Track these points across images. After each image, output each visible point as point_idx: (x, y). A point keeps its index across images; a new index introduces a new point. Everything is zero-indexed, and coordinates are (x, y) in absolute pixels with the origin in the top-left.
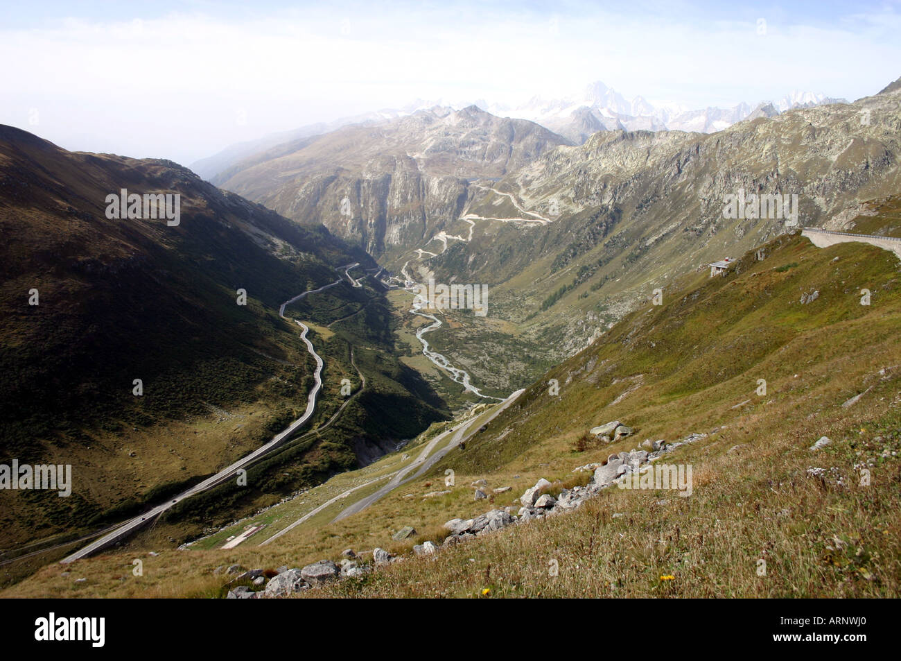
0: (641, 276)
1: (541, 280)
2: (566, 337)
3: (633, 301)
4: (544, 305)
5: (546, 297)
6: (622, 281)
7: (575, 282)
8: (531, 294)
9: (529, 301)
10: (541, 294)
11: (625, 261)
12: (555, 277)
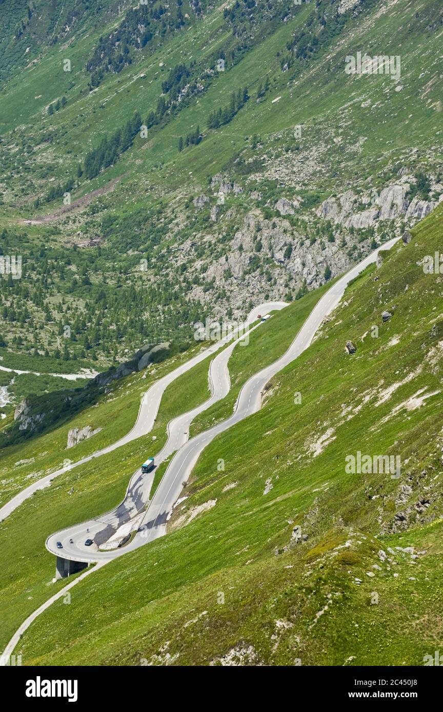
0: (333, 89)
1: (65, 103)
2: (169, 236)
3: (323, 148)
4: (88, 164)
5: (91, 144)
6: (286, 102)
7: (163, 107)
8: (48, 138)
9: (46, 155)
10: (77, 137)
11: (287, 53)
12: (102, 95)
